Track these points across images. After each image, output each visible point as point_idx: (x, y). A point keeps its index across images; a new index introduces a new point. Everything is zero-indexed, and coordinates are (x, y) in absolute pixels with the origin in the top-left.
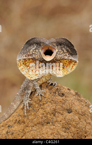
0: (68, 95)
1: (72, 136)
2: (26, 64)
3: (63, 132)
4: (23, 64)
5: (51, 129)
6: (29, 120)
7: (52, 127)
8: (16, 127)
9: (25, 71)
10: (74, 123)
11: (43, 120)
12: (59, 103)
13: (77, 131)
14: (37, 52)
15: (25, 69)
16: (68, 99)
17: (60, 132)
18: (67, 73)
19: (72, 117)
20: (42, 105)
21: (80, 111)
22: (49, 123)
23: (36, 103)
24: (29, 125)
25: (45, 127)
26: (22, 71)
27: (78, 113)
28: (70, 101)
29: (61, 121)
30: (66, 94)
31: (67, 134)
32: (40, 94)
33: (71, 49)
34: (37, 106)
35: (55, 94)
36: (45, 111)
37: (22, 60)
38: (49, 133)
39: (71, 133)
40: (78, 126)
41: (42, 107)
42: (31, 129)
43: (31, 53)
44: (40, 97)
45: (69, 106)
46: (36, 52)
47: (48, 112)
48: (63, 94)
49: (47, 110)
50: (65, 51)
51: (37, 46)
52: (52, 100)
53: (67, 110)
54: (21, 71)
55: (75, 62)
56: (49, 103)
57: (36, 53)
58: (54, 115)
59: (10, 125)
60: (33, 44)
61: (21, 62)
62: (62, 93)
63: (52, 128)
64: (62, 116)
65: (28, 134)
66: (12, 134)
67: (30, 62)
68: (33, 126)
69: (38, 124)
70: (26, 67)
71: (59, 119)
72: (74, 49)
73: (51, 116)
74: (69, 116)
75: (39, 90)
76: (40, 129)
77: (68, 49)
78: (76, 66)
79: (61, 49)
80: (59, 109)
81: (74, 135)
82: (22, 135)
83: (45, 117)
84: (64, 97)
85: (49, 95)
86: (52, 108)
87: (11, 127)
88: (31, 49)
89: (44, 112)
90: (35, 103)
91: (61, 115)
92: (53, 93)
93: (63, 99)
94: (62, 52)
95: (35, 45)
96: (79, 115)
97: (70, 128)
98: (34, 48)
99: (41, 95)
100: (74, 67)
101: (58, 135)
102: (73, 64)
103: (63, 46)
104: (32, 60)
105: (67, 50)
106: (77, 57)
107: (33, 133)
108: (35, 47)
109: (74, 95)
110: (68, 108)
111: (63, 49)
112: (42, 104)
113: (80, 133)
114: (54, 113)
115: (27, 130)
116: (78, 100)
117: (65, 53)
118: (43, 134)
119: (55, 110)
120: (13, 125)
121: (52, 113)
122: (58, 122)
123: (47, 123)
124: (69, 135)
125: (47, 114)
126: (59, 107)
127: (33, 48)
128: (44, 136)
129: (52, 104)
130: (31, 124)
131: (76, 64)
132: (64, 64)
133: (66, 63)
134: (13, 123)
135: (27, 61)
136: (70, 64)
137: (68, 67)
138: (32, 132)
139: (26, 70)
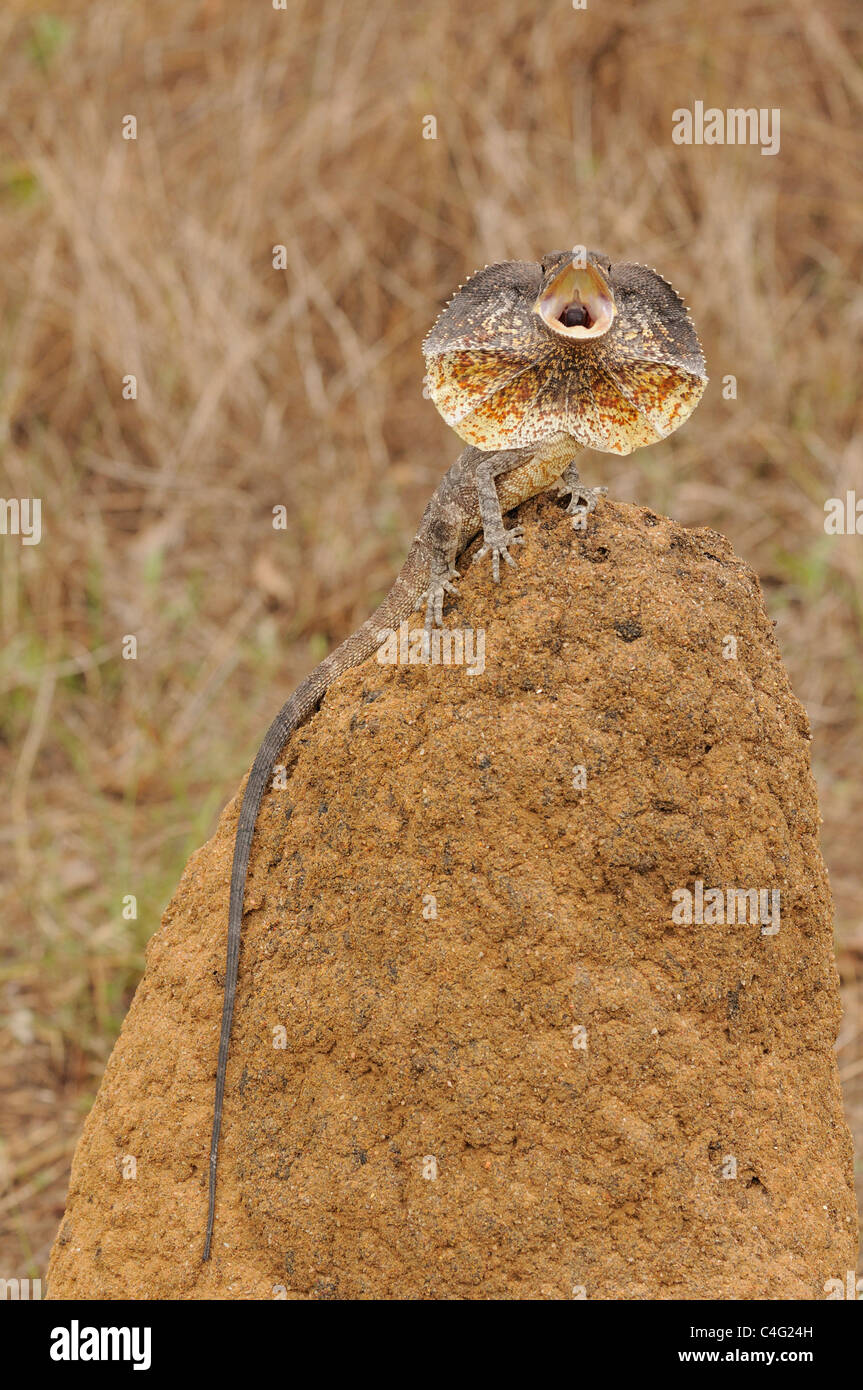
0: (625, 555)
1: (641, 750)
2: (466, 378)
3: (597, 732)
4: (454, 375)
5: (538, 717)
6: (446, 670)
7: (544, 708)
8: (391, 701)
9: (459, 409)
10: (647, 689)
11: (504, 673)
12: (582, 594)
13: (666, 722)
14: (518, 328)
15: (460, 400)
16: (624, 573)
17: (581, 729)
18: (645, 440)
19: (641, 660)
20: (505, 604)
21: (683, 629)
22: (532, 689)
23: (478, 593)
24: (444, 696)
25: (515, 705)
26: (447, 410)
27: (673, 641)
28: (637, 582)
29: (587, 680)
30: (617, 550)
31: (613, 739)
32: (496, 552)
33: (671, 321)
34: (480, 607)
35: (566, 551)
36: (511, 634)
37: (450, 357)
38: (528, 737)
39: (634, 733)
40: (668, 702)
41: (503, 610)
42: (450, 714)
43: (491, 332)
44: (496, 566)
45: (626, 609)
46: (511, 327)
47: (527, 640)
48: (603, 550)
49: (523, 629)
50: (647, 332)
51: (516, 301)
52: (550, 583)
53: (617, 626)
54: (440, 409)
55: (694, 382)
56: (534, 595)
57: (514, 332)
58: (557, 652)
59: (369, 691)
60: (496, 294)
61: (445, 364)
62: (600, 544)
63: (546, 712)
64: (593, 653)
65: (439, 737)
66: (373, 733)
67: (484, 372)
68: (463, 702)
69: (482, 695)
70: (466, 394)
71: (578, 670)
72: (686, 324)
73: (541, 656)
74: (626, 656)
75: (497, 529)
76: (491, 718)
77: (657, 321)
78: (695, 401)
79: (630, 320)
80: (579, 622)
81: (648, 742)
82: (414, 741)
83: (513, 659)
84: (607, 565)
85: (537, 556)
86: (544, 618)
87: (372, 701)
88: (489, 314)
89: (508, 639)
90: (472, 594)
91: (587, 651)
92: (556, 546)
93: (598, 577)
94: (636, 331)
95: (508, 296)
96: (678, 649)
97: (629, 710)
98: (505, 310)
99: (501, 555)
100: (686, 410)
101: (569, 743)
102: (679, 393)
103: (637, 303)
104: (496, 360)
105: (653, 327)
106: (701, 361)
107: (461, 736)
108: (509, 303)
109: (660, 553)
110: (623, 619)
111: (638, 317)
112: (501, 598)
113: (679, 734)
114: (555, 640)
115: (435, 721)
116: (679, 574)
117: (646, 340)
118: (502, 739)
119: (558, 627)
120: (380, 692)
121: (544, 644)
122: (573, 682)
123: (521, 688)
124: (626, 743)
125: (523, 647)
126: (579, 611)
127: (496, 308)
128: (509, 750)
129: (547, 599)
130: (452, 692)
131: (695, 390)
132: (639, 395)
133: (649, 387)
134: (380, 681)
135: (472, 364)
136: (664, 394)
137: (655, 411)
138: (453, 729)
139: (466, 405)
